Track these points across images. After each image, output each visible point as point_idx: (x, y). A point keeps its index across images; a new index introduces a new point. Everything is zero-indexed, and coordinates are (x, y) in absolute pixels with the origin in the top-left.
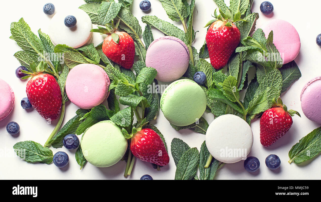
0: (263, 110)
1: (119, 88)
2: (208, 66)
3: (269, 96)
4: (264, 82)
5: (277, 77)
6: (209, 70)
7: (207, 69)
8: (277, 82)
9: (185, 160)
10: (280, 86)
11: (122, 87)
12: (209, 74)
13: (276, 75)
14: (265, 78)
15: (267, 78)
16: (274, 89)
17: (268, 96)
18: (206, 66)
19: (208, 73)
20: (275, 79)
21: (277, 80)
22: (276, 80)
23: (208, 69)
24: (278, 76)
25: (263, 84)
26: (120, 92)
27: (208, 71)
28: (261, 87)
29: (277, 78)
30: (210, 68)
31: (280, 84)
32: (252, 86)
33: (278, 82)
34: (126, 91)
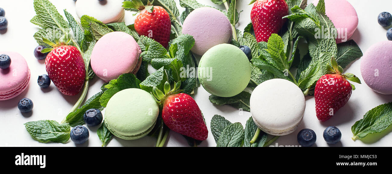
0: (317, 78)
2: (253, 40)
4: (318, 54)
5: (331, 44)
6: (255, 45)
7: (252, 44)
8: (331, 49)
9: (227, 134)
10: (334, 53)
13: (329, 41)
14: (318, 49)
15: (320, 48)
16: (328, 54)
17: (321, 62)
18: (251, 41)
19: (254, 49)
20: (329, 47)
21: (331, 47)
22: (330, 48)
23: (253, 44)
24: (332, 42)
25: (317, 56)
27: (253, 47)
28: (315, 60)
29: (330, 45)
30: (255, 43)
31: (335, 51)
32: (305, 64)
33: (332, 49)
34: (159, 52)
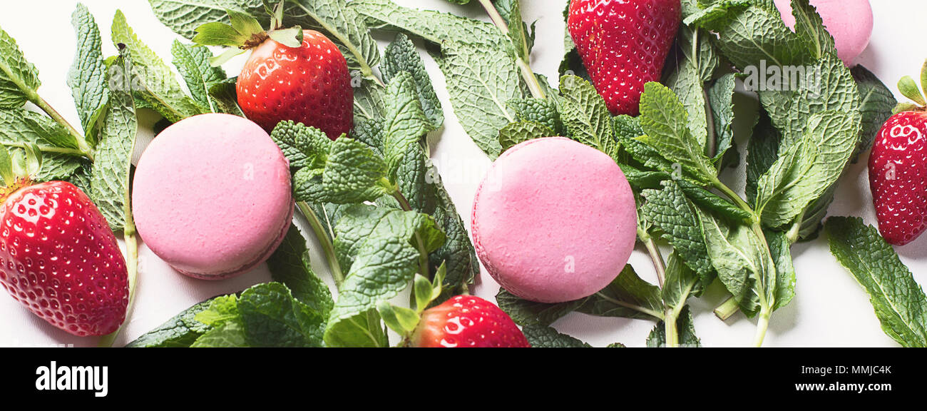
1: (340, 162)
2: (590, 96)
3: (822, 141)
4: (799, 116)
5: (837, 81)
6: (599, 110)
7: (589, 107)
8: (840, 98)
10: (852, 107)
11: (349, 155)
12: (600, 123)
13: (831, 74)
14: (797, 102)
15: (804, 98)
16: (833, 115)
17: (819, 142)
18: (586, 99)
19: (598, 121)
20: (831, 93)
21: (838, 92)
22: (834, 94)
23: (593, 105)
24: (838, 78)
25: (797, 124)
26: (343, 179)
27: (594, 115)
28: (793, 135)
29: (836, 85)
30: (598, 103)
31: (854, 101)
33: (844, 96)
